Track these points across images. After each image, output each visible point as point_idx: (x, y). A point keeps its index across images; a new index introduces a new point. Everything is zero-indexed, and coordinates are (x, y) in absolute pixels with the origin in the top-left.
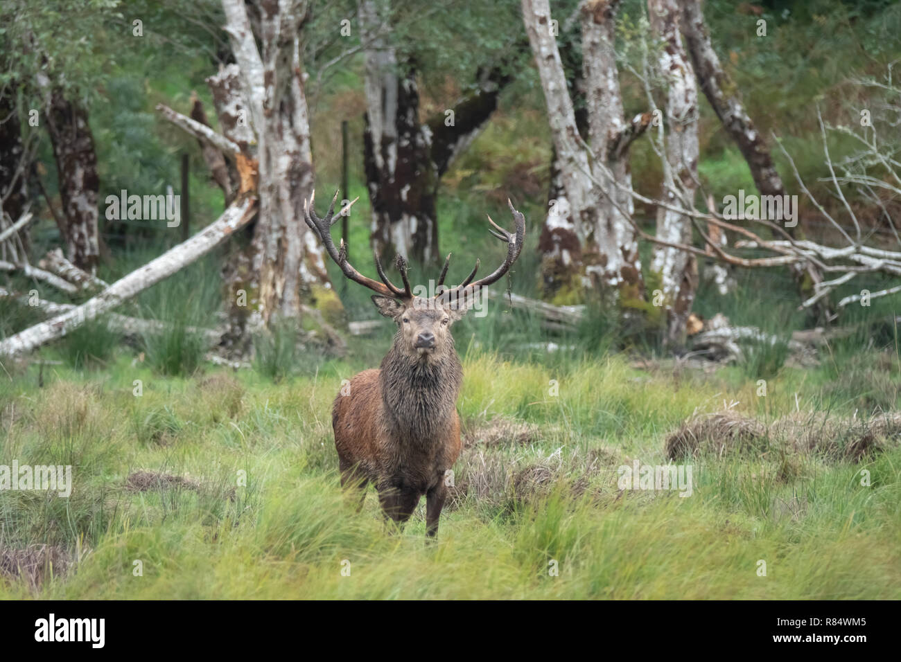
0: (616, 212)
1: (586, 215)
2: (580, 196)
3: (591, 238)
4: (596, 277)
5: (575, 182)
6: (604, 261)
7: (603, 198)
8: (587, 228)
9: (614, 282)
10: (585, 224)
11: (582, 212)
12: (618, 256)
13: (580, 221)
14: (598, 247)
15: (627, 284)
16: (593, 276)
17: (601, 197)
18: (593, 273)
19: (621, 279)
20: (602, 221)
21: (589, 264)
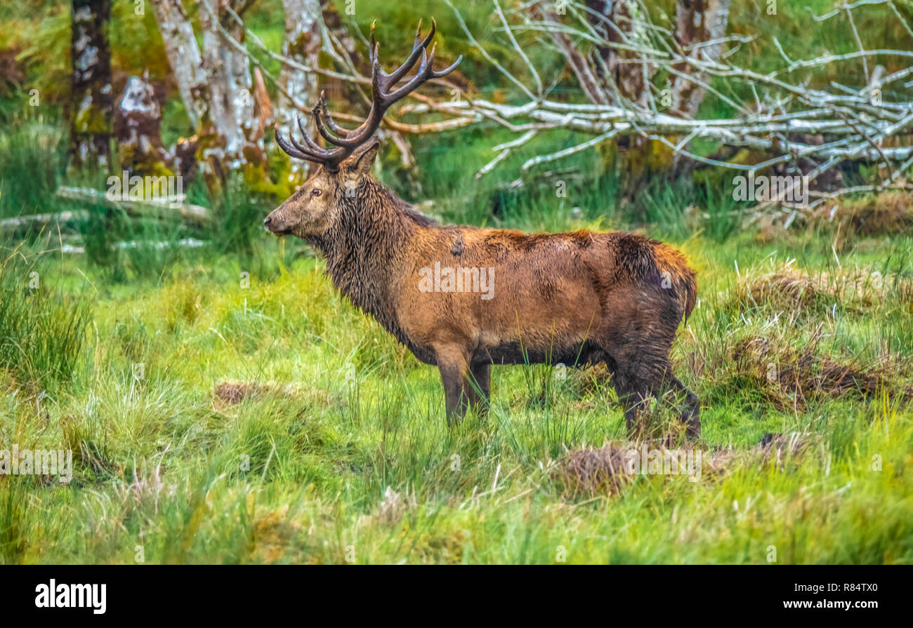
0: (234, 86)
1: (198, 93)
2: (189, 72)
3: (205, 119)
4: (215, 161)
5: (183, 57)
6: (223, 143)
7: (218, 74)
8: (201, 107)
9: (236, 164)
10: (198, 103)
11: (193, 90)
12: (238, 135)
13: (191, 100)
14: (215, 128)
15: (251, 165)
16: (211, 160)
17: (215, 71)
18: (212, 156)
19: (244, 161)
20: (217, 98)
21: (207, 146)
